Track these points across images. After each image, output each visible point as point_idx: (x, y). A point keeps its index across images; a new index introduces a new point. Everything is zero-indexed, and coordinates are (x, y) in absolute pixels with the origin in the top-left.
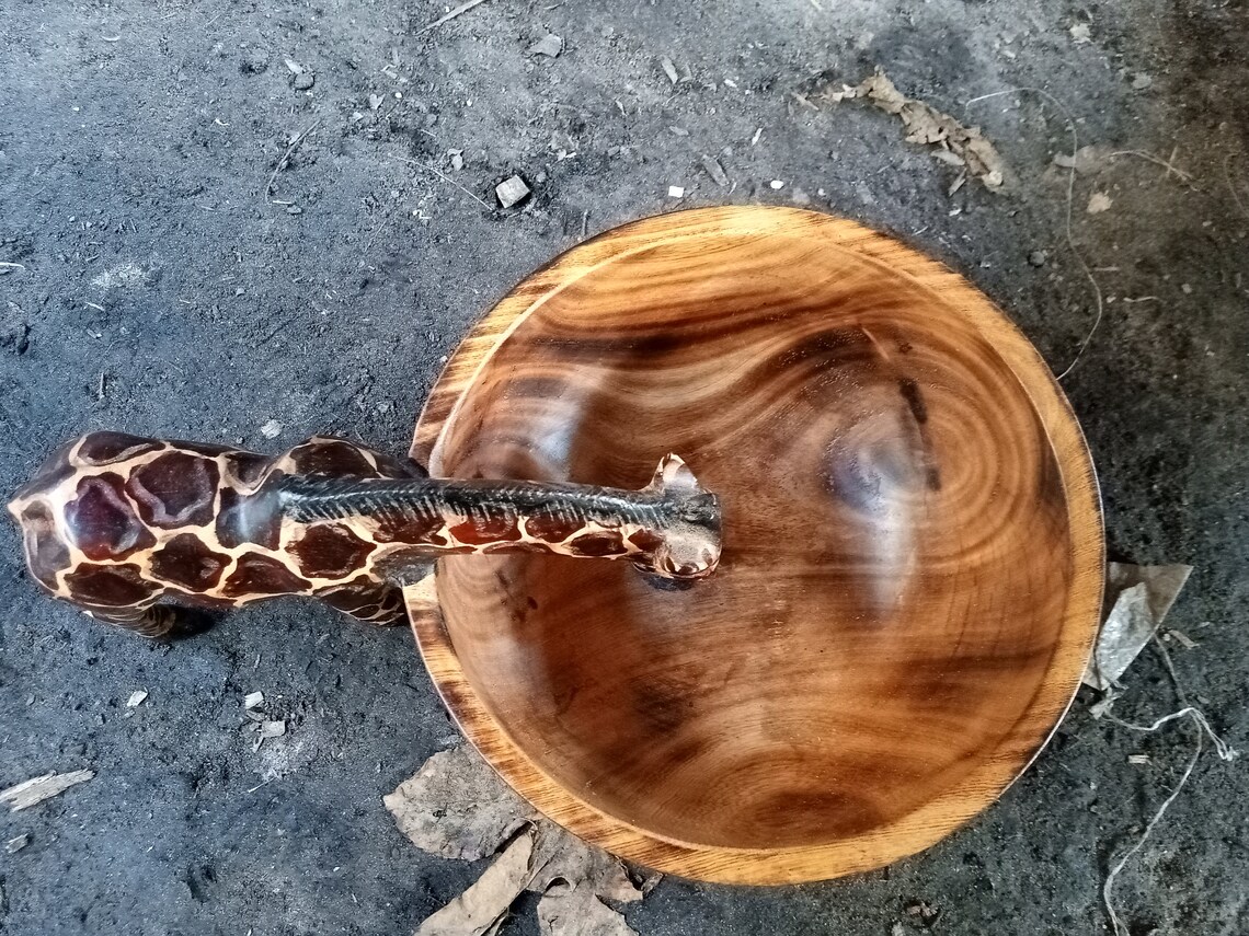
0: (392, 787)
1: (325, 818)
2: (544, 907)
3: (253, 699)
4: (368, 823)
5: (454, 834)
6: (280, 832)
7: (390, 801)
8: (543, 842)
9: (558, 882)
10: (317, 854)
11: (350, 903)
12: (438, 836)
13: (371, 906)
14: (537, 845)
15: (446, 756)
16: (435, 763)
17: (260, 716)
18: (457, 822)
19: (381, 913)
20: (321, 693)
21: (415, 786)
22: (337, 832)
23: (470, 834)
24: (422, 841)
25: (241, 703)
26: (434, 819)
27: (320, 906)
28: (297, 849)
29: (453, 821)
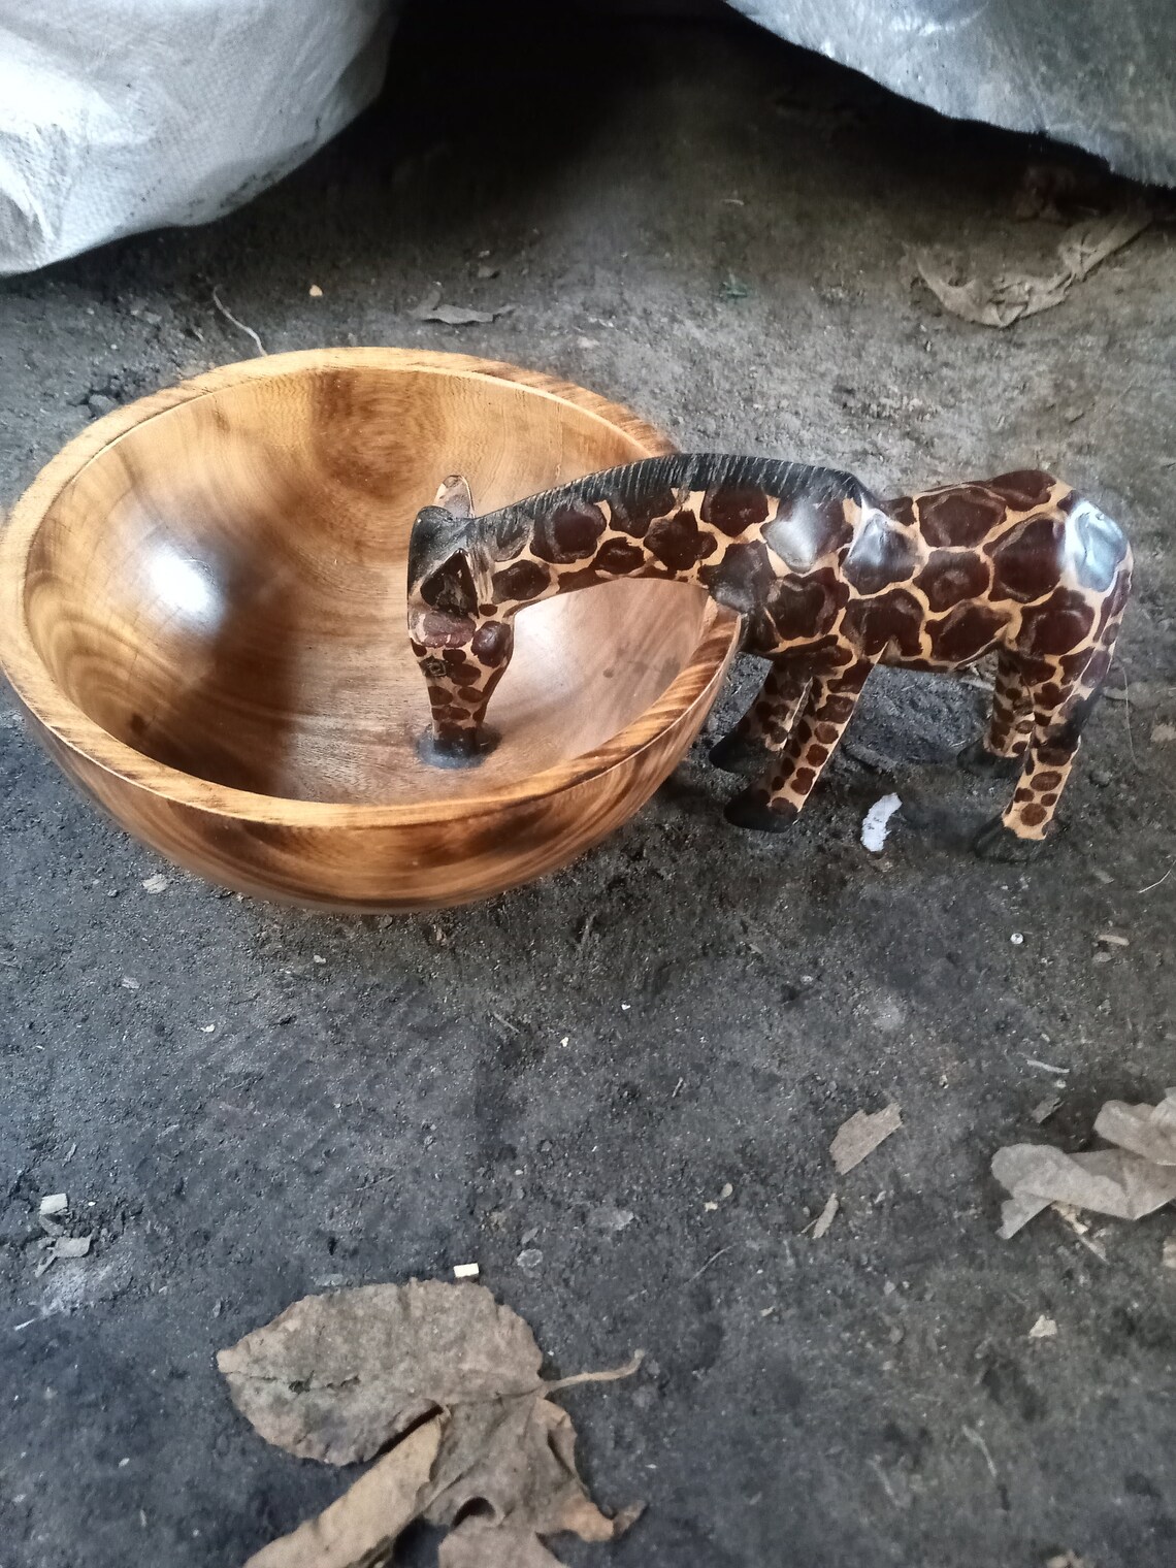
0: (231, 1340)
1: (124, 1377)
2: (451, 1547)
3: (52, 1203)
4: (188, 1393)
5: (317, 1421)
6: (49, 1394)
7: (226, 1360)
8: (456, 1444)
9: (477, 1507)
10: (98, 1435)
11: (135, 1527)
12: (292, 1423)
13: (168, 1534)
14: (446, 1446)
15: (321, 1303)
16: (302, 1311)
17: (56, 1229)
18: (325, 1402)
19: (182, 1548)
20: (152, 1200)
21: (269, 1342)
22: (137, 1402)
23: (342, 1423)
24: (266, 1427)
25: (34, 1207)
26: (289, 1394)
27: (83, 1531)
28: (69, 1425)
29: (319, 1401)
